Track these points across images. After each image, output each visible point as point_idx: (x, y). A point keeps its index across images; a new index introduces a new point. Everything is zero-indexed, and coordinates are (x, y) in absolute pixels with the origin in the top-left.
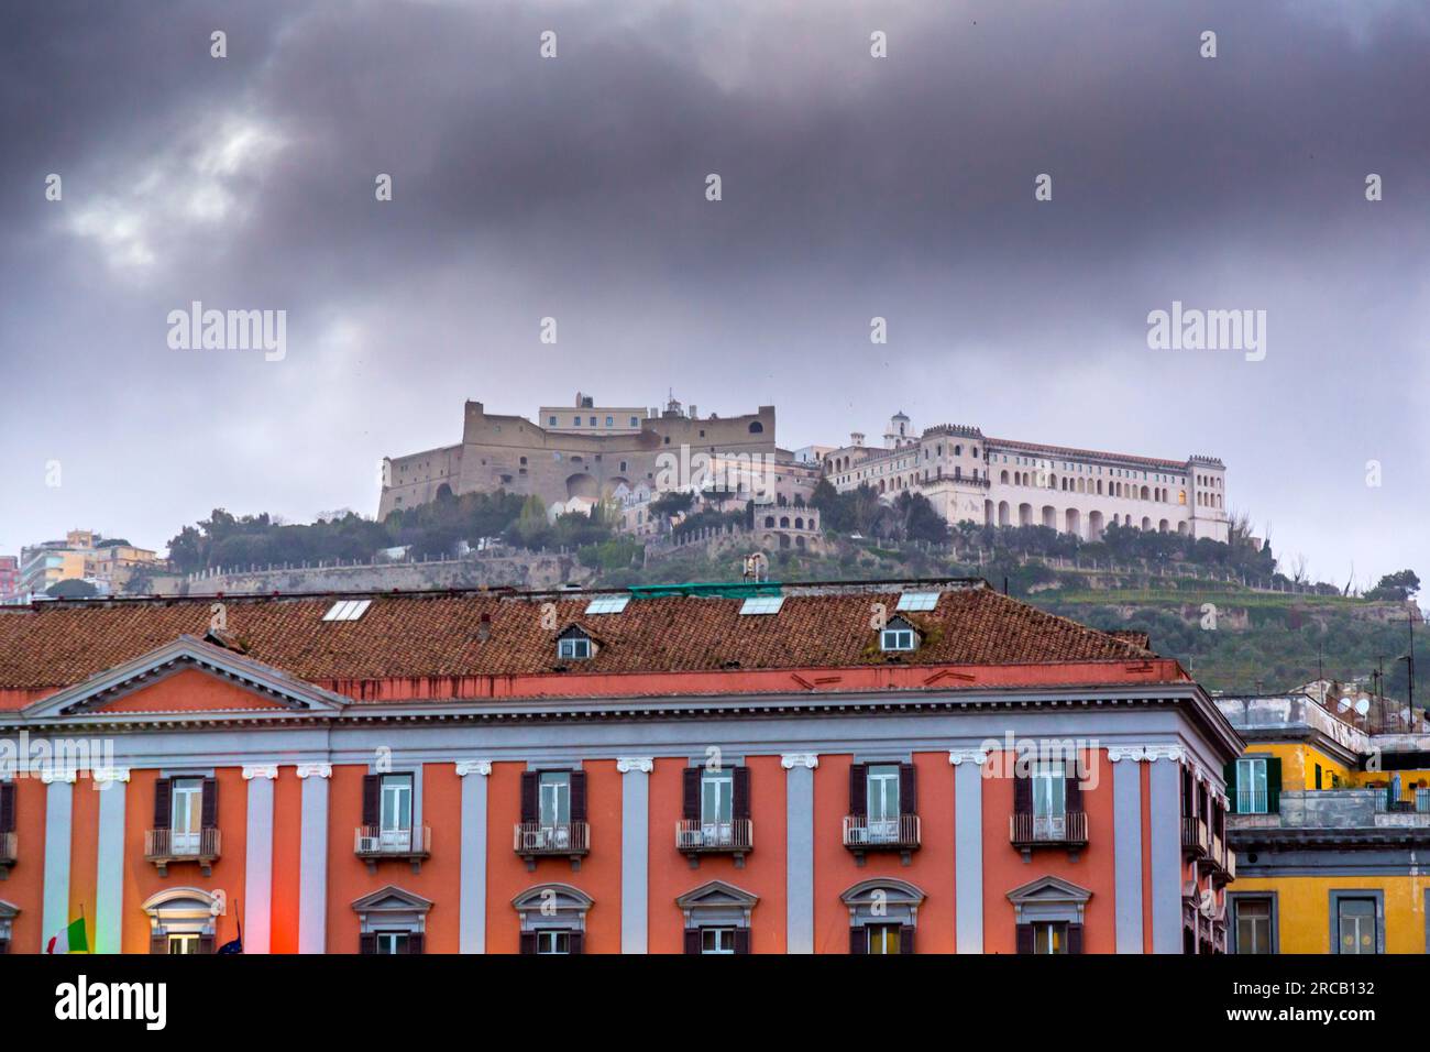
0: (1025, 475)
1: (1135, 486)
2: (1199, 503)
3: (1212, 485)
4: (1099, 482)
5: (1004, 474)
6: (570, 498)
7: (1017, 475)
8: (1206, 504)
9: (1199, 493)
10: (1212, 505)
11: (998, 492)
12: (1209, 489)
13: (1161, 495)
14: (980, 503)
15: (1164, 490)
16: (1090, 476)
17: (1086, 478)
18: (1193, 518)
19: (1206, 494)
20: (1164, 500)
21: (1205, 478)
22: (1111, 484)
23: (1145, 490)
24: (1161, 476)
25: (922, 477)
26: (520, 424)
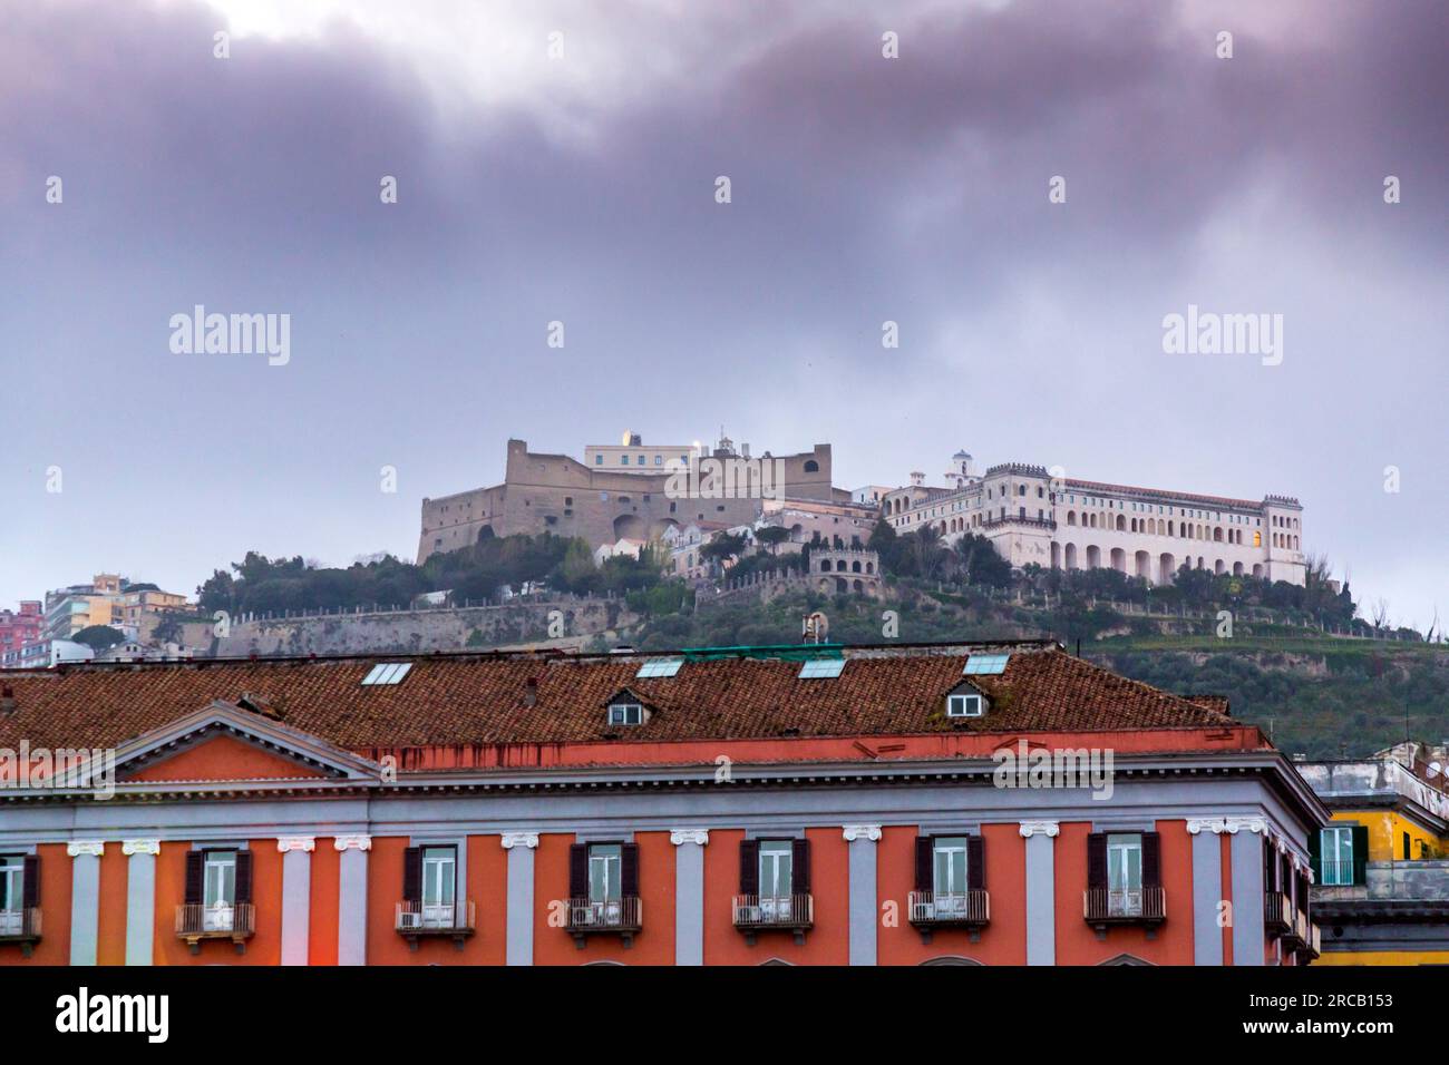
0: (1093, 515)
1: (1208, 527)
2: (1275, 544)
3: (1289, 526)
4: (1170, 523)
5: (1071, 515)
6: (617, 541)
7: (1084, 515)
8: (1282, 546)
9: (1275, 535)
10: (1289, 547)
11: (1065, 534)
12: (1285, 531)
13: (1235, 537)
14: (1046, 545)
15: (1239, 532)
16: (1161, 516)
17: (1157, 519)
18: (1268, 560)
19: (1282, 535)
20: (1239, 542)
21: (1281, 519)
22: (1183, 525)
23: (1218, 531)
24: (1235, 516)
25: (985, 519)
26: (566, 463)
